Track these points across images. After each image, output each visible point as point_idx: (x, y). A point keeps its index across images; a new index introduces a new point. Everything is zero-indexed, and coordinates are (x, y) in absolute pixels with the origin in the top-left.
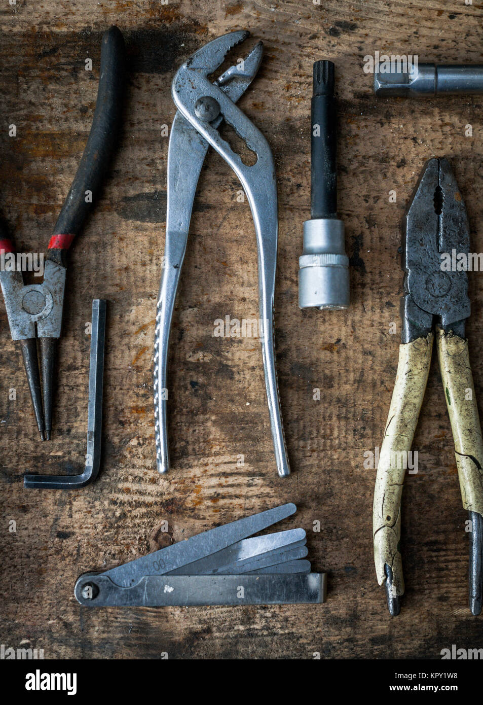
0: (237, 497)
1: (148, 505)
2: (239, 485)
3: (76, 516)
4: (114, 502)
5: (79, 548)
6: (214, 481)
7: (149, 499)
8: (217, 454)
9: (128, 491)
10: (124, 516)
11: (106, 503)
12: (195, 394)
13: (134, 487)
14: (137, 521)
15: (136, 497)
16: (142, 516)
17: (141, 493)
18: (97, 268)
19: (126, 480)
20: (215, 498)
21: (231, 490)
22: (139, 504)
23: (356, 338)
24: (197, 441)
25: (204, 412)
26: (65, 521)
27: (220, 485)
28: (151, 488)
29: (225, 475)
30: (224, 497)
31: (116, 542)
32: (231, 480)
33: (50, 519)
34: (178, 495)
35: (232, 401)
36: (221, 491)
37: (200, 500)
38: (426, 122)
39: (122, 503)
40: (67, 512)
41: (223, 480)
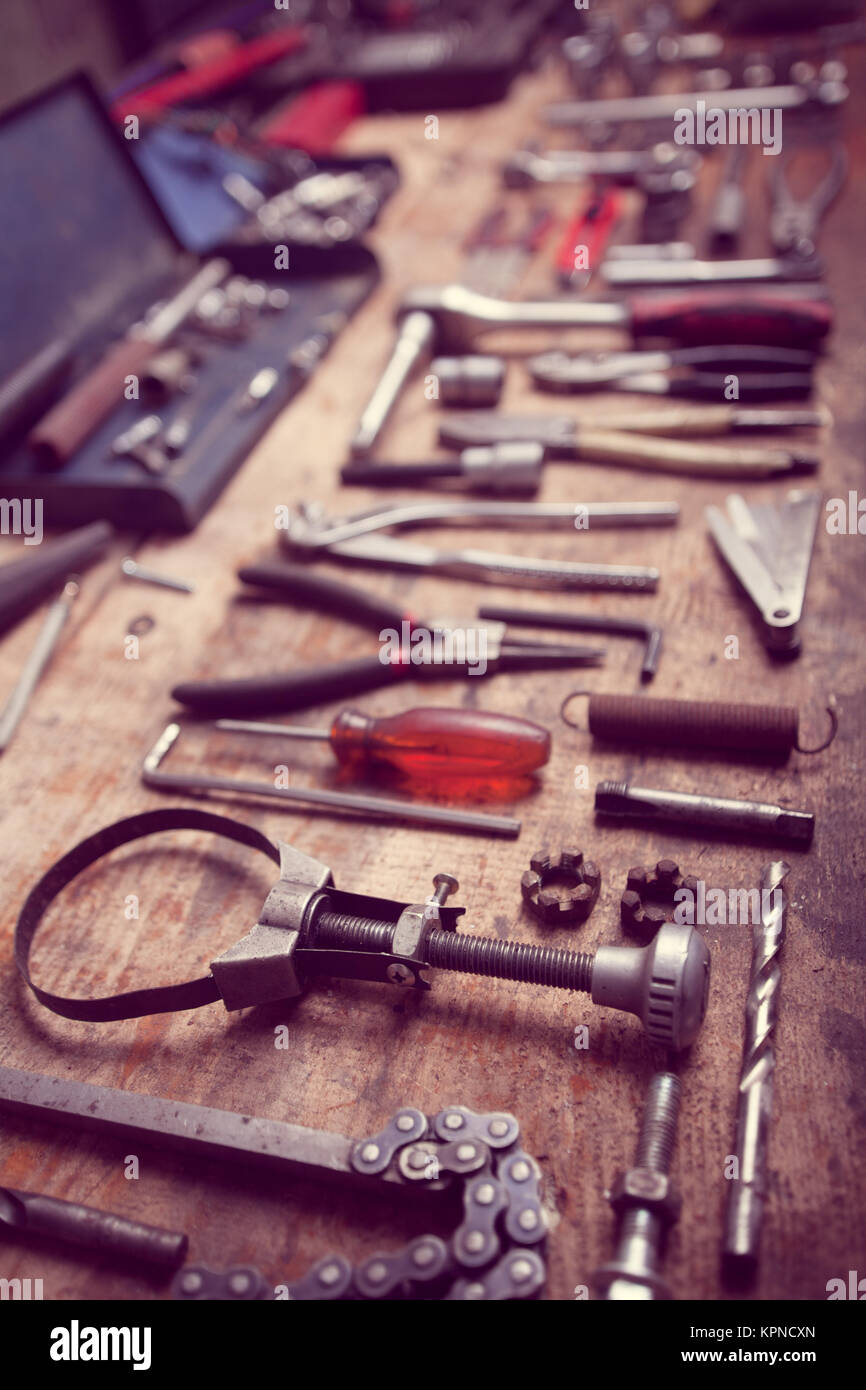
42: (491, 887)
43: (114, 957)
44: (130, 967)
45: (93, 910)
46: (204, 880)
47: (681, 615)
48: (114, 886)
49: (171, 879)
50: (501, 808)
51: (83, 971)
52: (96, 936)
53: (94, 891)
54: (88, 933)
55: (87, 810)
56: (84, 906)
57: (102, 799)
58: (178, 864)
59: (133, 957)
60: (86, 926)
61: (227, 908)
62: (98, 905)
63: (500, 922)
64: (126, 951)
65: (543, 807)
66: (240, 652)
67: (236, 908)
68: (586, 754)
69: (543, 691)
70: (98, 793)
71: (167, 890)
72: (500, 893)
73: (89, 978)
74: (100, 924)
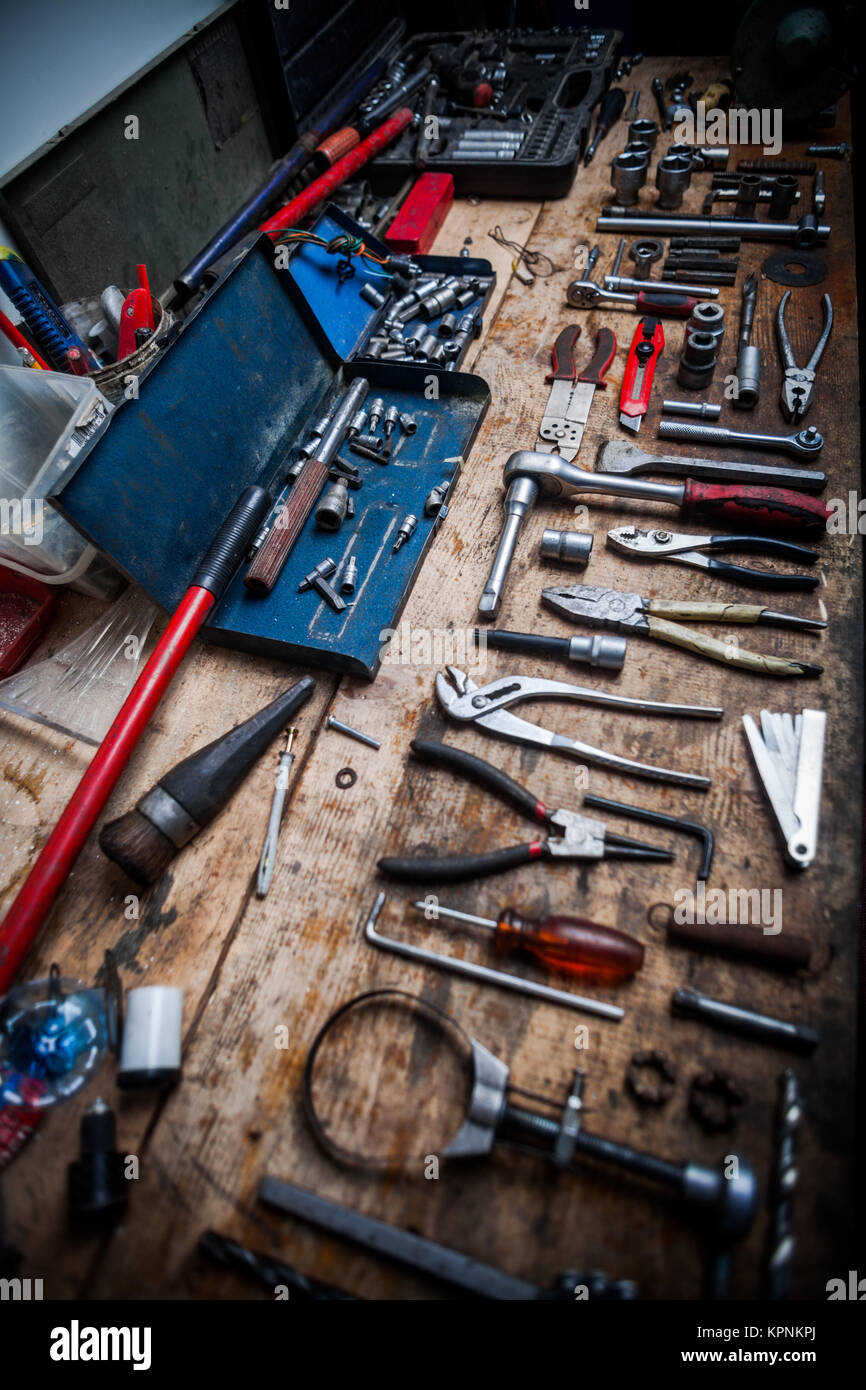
0: (732, 746)
1: (732, 802)
2: (725, 744)
3: (734, 852)
4: (727, 824)
5: (757, 856)
6: (720, 758)
7: (727, 802)
8: (702, 752)
9: (720, 813)
10: (738, 821)
11: (726, 830)
12: (659, 756)
13: (717, 809)
14: (742, 813)
15: (725, 810)
16: (739, 808)
17: (722, 805)
18: (563, 797)
19: (711, 813)
20: (732, 760)
21: (728, 749)
22: (730, 809)
23: (640, 660)
24: (691, 763)
25: (672, 753)
26: (737, 861)
27: (724, 755)
28: (720, 799)
29: (717, 750)
30: (731, 755)
31: (756, 830)
32: (721, 748)
33: (734, 871)
34: (727, 782)
35: (667, 736)
36: (727, 755)
37: (733, 771)
38: (517, 599)
39: (729, 819)
40: (730, 858)
41: (721, 752)
42: (605, 1063)
43: (365, 1095)
44: (377, 1105)
45: (346, 1051)
46: (417, 1034)
47: (724, 817)
48: (358, 1030)
49: (394, 1030)
50: (607, 992)
51: (347, 1104)
52: (352, 1074)
53: (346, 1034)
54: (346, 1070)
55: (330, 959)
56: (341, 1047)
57: (340, 949)
58: (397, 1017)
59: (377, 1097)
60: (343, 1064)
61: (433, 1062)
62: (349, 1046)
63: (612, 1094)
64: (373, 1089)
65: (636, 994)
66: (419, 816)
67: (440, 1061)
68: (663, 947)
69: (631, 881)
70: (336, 942)
71: (392, 1040)
72: (612, 1068)
73: (351, 1110)
74: (353, 1063)
